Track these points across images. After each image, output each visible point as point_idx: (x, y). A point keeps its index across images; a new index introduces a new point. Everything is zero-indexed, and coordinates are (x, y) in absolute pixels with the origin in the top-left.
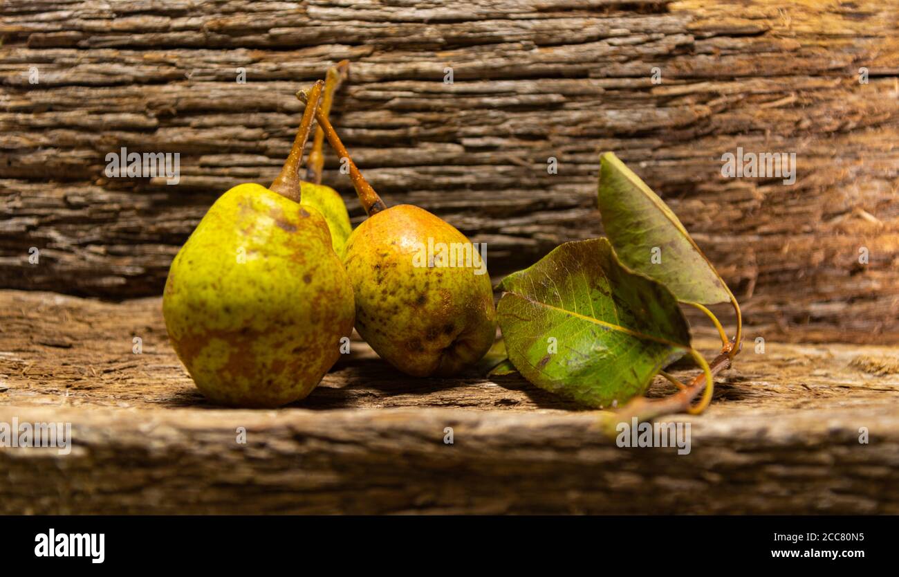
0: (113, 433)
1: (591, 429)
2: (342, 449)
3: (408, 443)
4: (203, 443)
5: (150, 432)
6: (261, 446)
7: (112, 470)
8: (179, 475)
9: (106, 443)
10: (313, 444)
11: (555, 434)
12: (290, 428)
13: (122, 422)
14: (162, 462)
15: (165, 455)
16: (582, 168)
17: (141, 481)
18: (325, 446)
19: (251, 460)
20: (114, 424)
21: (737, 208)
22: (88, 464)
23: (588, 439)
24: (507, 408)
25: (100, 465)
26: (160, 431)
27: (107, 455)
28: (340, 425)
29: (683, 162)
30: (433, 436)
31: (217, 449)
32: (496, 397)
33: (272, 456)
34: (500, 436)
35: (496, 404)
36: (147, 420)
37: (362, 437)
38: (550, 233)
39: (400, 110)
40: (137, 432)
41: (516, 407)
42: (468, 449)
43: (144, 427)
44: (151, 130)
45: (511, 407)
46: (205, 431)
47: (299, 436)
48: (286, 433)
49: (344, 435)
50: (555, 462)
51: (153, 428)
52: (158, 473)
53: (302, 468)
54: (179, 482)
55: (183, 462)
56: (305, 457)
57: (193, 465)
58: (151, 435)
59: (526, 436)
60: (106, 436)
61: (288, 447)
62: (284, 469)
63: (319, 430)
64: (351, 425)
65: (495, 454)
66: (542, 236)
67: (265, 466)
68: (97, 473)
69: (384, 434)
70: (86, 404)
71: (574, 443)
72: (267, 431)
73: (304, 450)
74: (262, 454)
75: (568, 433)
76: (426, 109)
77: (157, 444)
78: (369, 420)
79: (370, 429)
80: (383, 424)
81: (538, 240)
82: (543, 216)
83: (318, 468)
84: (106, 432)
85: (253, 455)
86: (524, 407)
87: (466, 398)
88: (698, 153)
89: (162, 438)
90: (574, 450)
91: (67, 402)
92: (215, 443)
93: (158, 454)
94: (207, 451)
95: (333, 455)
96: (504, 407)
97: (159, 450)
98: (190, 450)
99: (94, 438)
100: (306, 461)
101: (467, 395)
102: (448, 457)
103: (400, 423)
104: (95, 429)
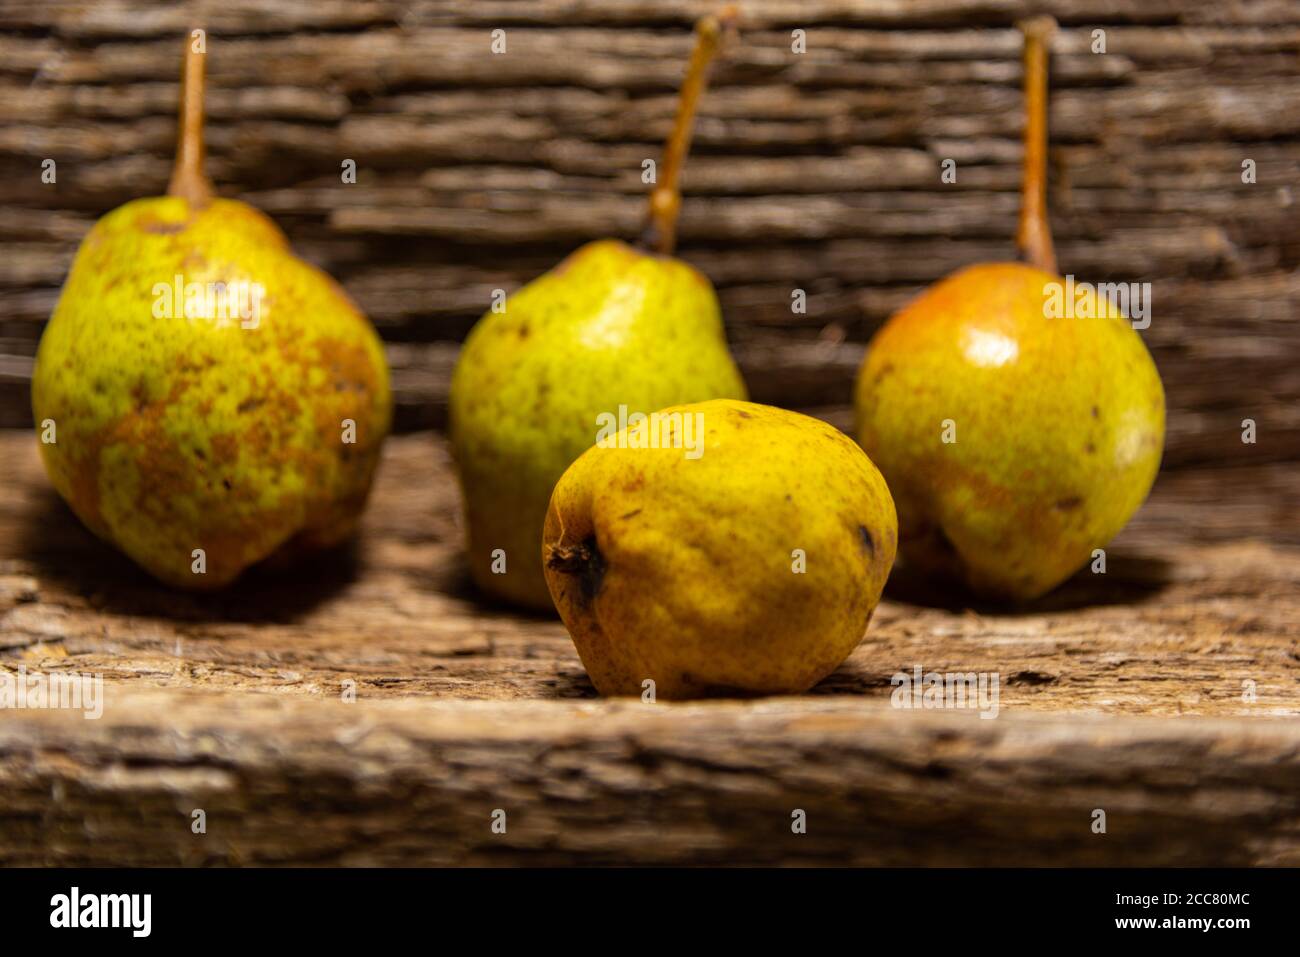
0: (284, 746)
1: (1217, 750)
2: (730, 784)
3: (859, 772)
4: (460, 768)
5: (355, 744)
6: (573, 774)
7: (283, 818)
8: (413, 831)
9: (270, 765)
10: (675, 773)
11: (1147, 760)
12: (629, 740)
13: (302, 725)
14: (379, 804)
15: (385, 789)
17: (338, 840)
18: (697, 778)
19: (553, 802)
20: (285, 728)
22: (236, 806)
23: (1211, 769)
24: (1033, 689)
25: (261, 806)
26: (374, 744)
27: (274, 788)
28: (725, 737)
30: (908, 760)
31: (488, 779)
32: (1008, 667)
33: (592, 796)
34: (1039, 764)
35: (1010, 681)
36: (352, 720)
37: (769, 760)
39: (814, 87)
40: (332, 745)
41: (1050, 689)
42: (978, 787)
43: (345, 735)
44: (330, 123)
45: (1041, 687)
46: (463, 744)
47: (643, 755)
48: (620, 751)
49: (734, 757)
50: (1145, 815)
51: (362, 738)
52: (372, 825)
53: (653, 818)
54: (412, 842)
55: (421, 803)
56: (656, 797)
57: (442, 810)
58: (358, 749)
59: (1090, 764)
60: (271, 751)
61: (624, 778)
62: (617, 821)
63: (687, 746)
64: (749, 737)
65: (1028, 797)
67: (578, 814)
68: (253, 823)
69: (813, 755)
70: (220, 673)
71: (1184, 779)
72: (580, 744)
73: (656, 784)
74: (575, 791)
75: (1174, 759)
76: (864, 86)
77: (371, 769)
78: (782, 727)
79: (786, 746)
80: (812, 735)
83: (682, 819)
84: (271, 744)
85: (556, 792)
86: (1067, 689)
87: (953, 668)
89: (381, 758)
90: (1185, 791)
91: (183, 669)
92: (483, 768)
93: (373, 788)
94: (465, 783)
95: (713, 794)
96: (1025, 687)
97: (375, 779)
98: (435, 781)
99: (248, 755)
100: (660, 806)
101: (953, 662)
102: (939, 801)
103: (843, 734)
104: (249, 736)
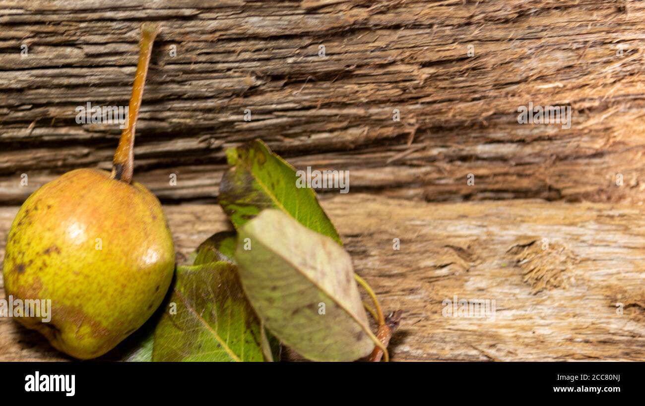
16: (220, 66)
21: (397, 88)
29: (335, 57)
38: (184, 118)
66: (175, 120)
81: (171, 123)
82: (177, 105)
88: (351, 48)
